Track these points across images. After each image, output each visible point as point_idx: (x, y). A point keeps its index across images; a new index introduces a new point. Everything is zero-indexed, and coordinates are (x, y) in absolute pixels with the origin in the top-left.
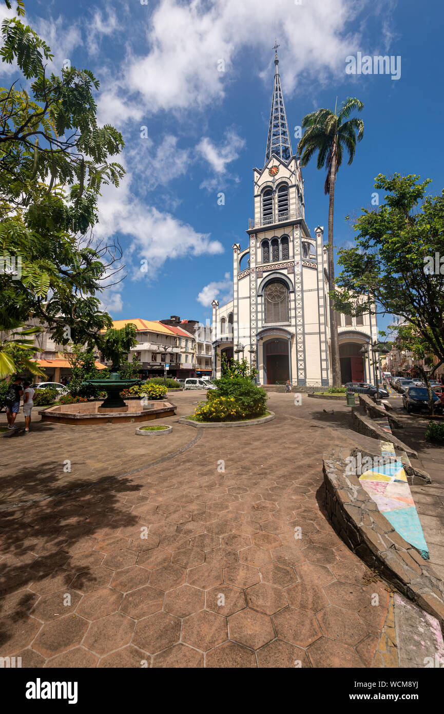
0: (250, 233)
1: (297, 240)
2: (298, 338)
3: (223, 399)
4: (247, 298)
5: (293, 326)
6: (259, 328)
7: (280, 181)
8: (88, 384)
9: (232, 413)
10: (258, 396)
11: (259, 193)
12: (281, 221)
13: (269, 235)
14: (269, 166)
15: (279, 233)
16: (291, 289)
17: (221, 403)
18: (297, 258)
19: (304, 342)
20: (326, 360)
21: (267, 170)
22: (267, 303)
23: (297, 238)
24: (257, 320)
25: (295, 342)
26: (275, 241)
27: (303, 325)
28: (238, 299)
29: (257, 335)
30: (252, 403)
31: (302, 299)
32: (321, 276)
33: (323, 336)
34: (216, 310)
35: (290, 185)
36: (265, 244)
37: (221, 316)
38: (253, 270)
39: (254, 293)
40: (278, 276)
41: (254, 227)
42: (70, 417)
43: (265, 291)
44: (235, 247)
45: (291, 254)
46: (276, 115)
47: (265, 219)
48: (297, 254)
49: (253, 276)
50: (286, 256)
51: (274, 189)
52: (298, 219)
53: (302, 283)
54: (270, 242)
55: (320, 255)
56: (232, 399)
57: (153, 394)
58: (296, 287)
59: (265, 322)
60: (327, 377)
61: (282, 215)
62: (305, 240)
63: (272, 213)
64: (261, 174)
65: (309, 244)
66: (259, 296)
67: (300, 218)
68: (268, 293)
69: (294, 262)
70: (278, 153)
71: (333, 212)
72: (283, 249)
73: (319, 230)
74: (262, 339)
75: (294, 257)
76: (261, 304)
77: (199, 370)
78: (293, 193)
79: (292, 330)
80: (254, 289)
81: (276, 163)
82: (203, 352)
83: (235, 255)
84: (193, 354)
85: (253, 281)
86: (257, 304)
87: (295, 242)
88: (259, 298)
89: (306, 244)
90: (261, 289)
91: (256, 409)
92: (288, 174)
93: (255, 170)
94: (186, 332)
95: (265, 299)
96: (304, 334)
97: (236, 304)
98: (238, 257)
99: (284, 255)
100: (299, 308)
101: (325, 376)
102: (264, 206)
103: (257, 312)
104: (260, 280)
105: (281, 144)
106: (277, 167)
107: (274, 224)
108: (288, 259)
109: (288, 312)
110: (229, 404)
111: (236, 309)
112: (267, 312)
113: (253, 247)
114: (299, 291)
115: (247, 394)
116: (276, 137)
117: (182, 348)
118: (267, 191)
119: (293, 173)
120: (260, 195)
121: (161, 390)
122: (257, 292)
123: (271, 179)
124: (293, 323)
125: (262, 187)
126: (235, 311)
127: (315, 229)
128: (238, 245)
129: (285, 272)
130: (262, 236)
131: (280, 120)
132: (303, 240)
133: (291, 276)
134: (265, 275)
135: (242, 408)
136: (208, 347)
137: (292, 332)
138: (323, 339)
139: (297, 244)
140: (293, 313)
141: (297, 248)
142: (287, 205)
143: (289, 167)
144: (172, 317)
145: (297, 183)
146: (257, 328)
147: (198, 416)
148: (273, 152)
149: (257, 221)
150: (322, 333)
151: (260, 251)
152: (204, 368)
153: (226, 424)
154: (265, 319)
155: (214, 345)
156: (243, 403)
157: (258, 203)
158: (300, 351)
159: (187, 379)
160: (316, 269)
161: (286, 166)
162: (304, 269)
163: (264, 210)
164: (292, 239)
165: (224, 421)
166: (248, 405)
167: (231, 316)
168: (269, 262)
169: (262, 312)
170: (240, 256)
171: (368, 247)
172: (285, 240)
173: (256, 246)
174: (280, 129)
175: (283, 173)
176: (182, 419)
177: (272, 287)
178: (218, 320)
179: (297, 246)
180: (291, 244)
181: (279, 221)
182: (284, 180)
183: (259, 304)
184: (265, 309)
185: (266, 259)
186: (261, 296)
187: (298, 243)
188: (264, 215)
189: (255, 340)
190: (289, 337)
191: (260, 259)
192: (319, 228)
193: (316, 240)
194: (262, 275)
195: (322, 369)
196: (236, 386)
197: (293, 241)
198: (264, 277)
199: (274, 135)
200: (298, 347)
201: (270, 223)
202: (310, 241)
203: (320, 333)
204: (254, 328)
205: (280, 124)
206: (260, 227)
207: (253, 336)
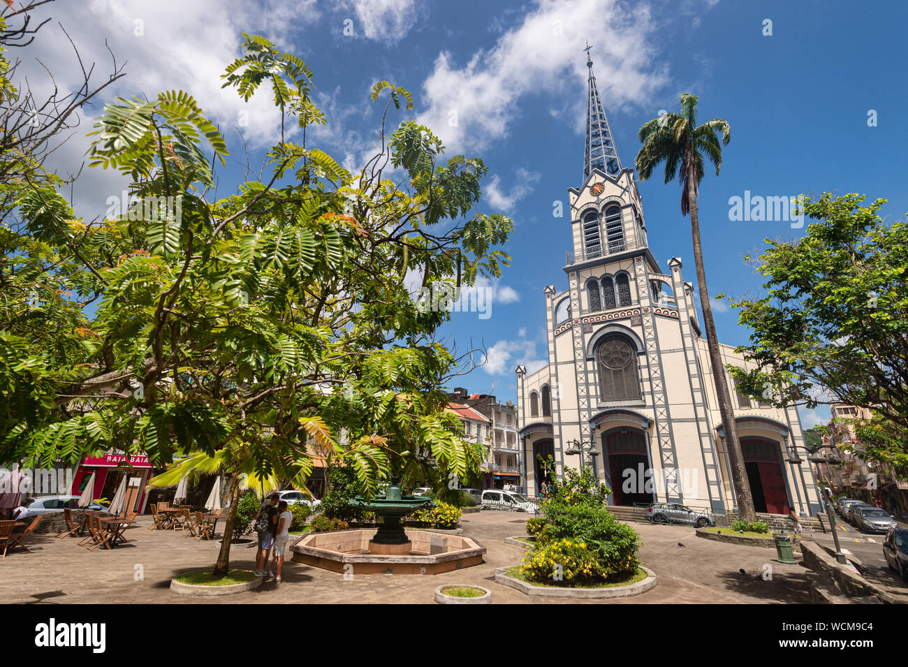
0: (568, 271)
1: (641, 278)
2: (660, 428)
3: (567, 543)
4: (570, 362)
5: (650, 407)
6: (594, 410)
7: (607, 201)
8: (357, 503)
9: (585, 571)
10: (625, 542)
11: (578, 218)
12: (614, 252)
13: (598, 273)
14: (591, 184)
15: (612, 269)
16: (640, 349)
17: (565, 552)
18: (645, 303)
19: (671, 435)
20: (715, 466)
21: (587, 190)
22: (602, 371)
23: (641, 275)
24: (588, 397)
25: (655, 434)
26: (607, 280)
27: (667, 406)
28: (556, 364)
29: (590, 421)
30: (617, 553)
31: (660, 365)
32: (687, 329)
33: (703, 425)
34: (523, 380)
35: (622, 204)
36: (592, 284)
37: (530, 389)
38: (577, 322)
39: (580, 355)
40: (617, 329)
41: (573, 263)
42: (334, 559)
43: (598, 351)
44: (548, 290)
45: (634, 297)
46: (594, 122)
47: (589, 251)
48: (644, 298)
49: (578, 330)
50: (626, 300)
51: (600, 211)
52: (640, 248)
53: (656, 339)
54: (599, 282)
55: (680, 298)
56: (583, 545)
57: (441, 519)
58: (648, 347)
59: (602, 401)
60: (721, 497)
61: (615, 244)
62: (655, 277)
63: (599, 243)
64: (579, 195)
65: (660, 282)
66: (588, 360)
67: (643, 248)
68: (603, 355)
69: (639, 308)
70: (601, 167)
71: (699, 239)
72: (621, 291)
73: (674, 263)
74: (599, 427)
75: (639, 301)
76: (594, 372)
77: (499, 474)
78: (627, 215)
79: (648, 413)
80: (580, 349)
81: (600, 179)
82: (504, 445)
83: (549, 301)
84: (489, 447)
85: (578, 337)
86: (586, 372)
87: (639, 281)
88: (590, 364)
89: (655, 282)
90: (591, 350)
91: (625, 564)
92: (618, 192)
93: (570, 190)
94: (478, 413)
95: (598, 365)
96: (669, 420)
97: (553, 372)
98: (552, 304)
99: (622, 300)
100: (657, 378)
101: (715, 494)
102: (586, 234)
103: (587, 384)
104: (588, 337)
105: (604, 156)
106: (601, 185)
107: (603, 257)
108: (630, 304)
109: (639, 385)
110: (578, 553)
111: (553, 379)
112: (603, 383)
113: (574, 289)
114: (653, 352)
115: (607, 536)
116: (596, 149)
117: (472, 438)
118: (590, 215)
119: (625, 190)
120: (579, 221)
121: (453, 512)
122: (585, 354)
123: (594, 199)
124: (649, 402)
125: (582, 210)
126: (554, 383)
127: (669, 262)
128: (552, 287)
129: (627, 323)
130: (586, 274)
131: (600, 128)
132: (651, 277)
133: (638, 330)
134: (596, 328)
135: (600, 563)
136: (510, 437)
137: (648, 417)
138: (704, 429)
139: (642, 283)
140: (646, 387)
141: (643, 289)
142: (621, 230)
143: (619, 183)
144: (456, 390)
145: (632, 202)
146: (589, 409)
147: (527, 573)
148: (593, 166)
149: (577, 253)
150: (702, 420)
151: (584, 295)
152: (505, 471)
153: (578, 592)
154: (602, 395)
155: (523, 435)
156: (601, 552)
157: (578, 231)
158: (666, 450)
159: (485, 492)
160: (678, 319)
161: (615, 183)
162: (658, 319)
163: (587, 240)
164: (633, 277)
165: (573, 586)
166: (611, 557)
167: (546, 389)
168: (600, 310)
169: (595, 384)
170: (556, 303)
171: (789, 298)
172: (623, 278)
173: (578, 288)
174: (602, 139)
175: (611, 191)
176: (501, 575)
177: (609, 347)
178: (526, 396)
179: (643, 286)
180: (632, 284)
181: (611, 253)
182: (613, 199)
183: (590, 372)
184: (600, 380)
185: (595, 305)
186: (592, 359)
187: (642, 281)
188: (588, 246)
189: (588, 429)
190: (645, 425)
191: (585, 306)
192: (674, 259)
193: (672, 277)
194: (591, 328)
195: (708, 483)
196: (585, 521)
197: (635, 279)
198: (594, 331)
199: (593, 146)
200: (662, 443)
201: (598, 256)
202: (661, 278)
203: (697, 420)
204: (584, 410)
205: (601, 133)
206: (583, 262)
207: (585, 423)
